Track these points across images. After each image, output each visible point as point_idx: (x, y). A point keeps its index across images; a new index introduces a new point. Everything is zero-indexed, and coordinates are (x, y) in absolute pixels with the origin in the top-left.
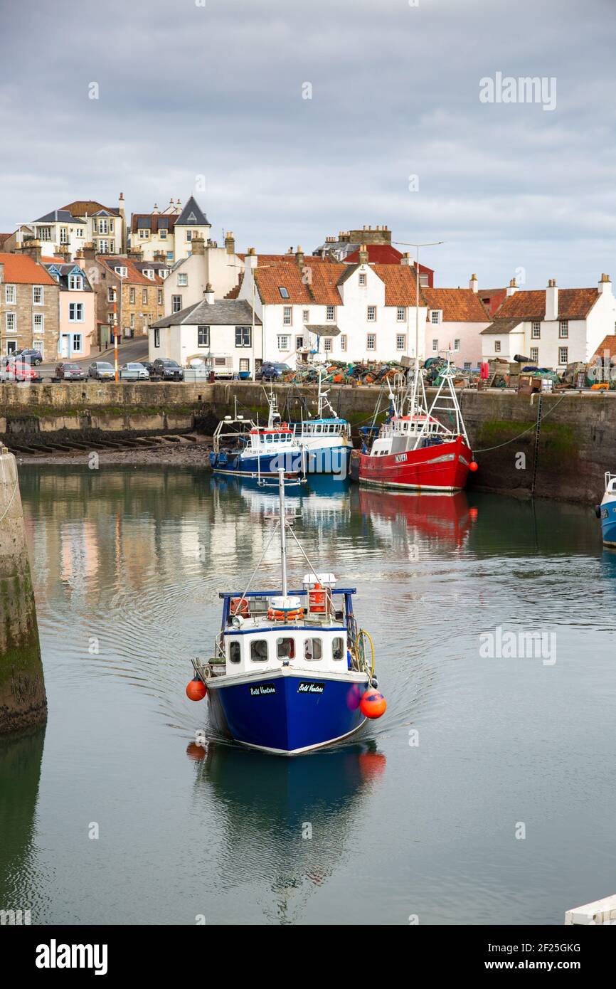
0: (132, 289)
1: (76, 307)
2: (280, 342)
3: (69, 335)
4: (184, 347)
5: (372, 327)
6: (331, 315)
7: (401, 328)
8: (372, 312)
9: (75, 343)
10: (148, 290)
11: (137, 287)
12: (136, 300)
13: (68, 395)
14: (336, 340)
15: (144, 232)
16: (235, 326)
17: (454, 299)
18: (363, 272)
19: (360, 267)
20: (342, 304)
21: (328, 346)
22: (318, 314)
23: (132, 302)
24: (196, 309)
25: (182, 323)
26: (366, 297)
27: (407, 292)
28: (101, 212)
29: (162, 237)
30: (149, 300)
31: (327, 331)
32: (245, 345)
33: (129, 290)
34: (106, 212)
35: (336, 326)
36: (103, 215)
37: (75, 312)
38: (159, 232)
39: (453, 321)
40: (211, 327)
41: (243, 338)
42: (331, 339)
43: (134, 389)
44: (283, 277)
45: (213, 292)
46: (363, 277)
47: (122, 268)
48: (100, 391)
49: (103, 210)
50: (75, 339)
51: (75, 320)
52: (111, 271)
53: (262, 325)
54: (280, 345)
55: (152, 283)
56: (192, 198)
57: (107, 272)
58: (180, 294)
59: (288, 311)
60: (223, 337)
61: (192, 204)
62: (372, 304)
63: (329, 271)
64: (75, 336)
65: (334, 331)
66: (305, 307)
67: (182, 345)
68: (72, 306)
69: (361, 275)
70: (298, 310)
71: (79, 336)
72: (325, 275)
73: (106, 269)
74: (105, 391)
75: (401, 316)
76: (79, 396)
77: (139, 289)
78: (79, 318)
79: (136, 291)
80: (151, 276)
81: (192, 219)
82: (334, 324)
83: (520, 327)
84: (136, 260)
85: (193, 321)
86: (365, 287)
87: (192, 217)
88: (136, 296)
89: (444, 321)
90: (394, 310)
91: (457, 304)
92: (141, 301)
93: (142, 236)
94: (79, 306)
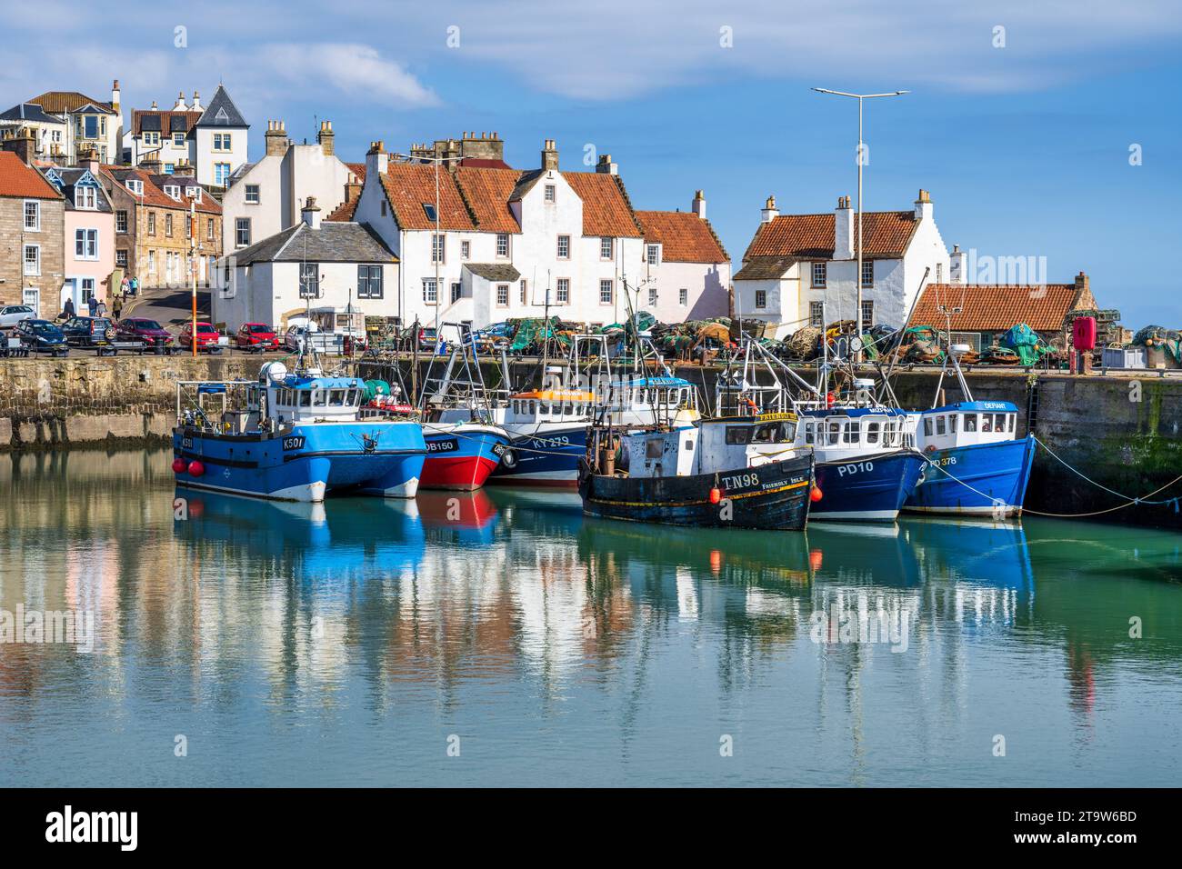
0: (151, 213)
1: (86, 235)
2: (427, 291)
3: (75, 280)
4: (279, 298)
5: (564, 268)
6: (504, 249)
7: (607, 270)
8: (564, 245)
9: (84, 292)
10: (174, 216)
11: (158, 210)
12: (157, 230)
13: (116, 377)
14: (514, 288)
15: (152, 136)
16: (357, 264)
17: (674, 227)
18: (550, 182)
19: (546, 175)
20: (519, 231)
21: (503, 298)
22: (484, 247)
23: (152, 232)
24: (293, 237)
25: (275, 258)
26: (555, 221)
27: (612, 215)
28: (87, 106)
29: (177, 143)
30: (174, 230)
31: (499, 273)
32: (373, 295)
33: (147, 215)
34: (94, 106)
35: (511, 266)
36: (90, 110)
37: (86, 241)
38: (174, 137)
39: (678, 260)
40: (321, 265)
41: (370, 284)
42: (506, 288)
43: (226, 368)
44: (427, 188)
45: (319, 210)
46: (550, 190)
47: (136, 182)
48: (169, 370)
49: (90, 104)
50: (84, 287)
51: (86, 256)
52: (120, 185)
53: (399, 263)
54: (427, 296)
55: (178, 207)
56: (221, 88)
57: (114, 187)
58: (248, 216)
59: (440, 243)
60: (339, 282)
61: (221, 99)
62: (564, 233)
63: (495, 181)
64: (84, 281)
65: (509, 273)
66: (465, 236)
67: (275, 295)
68: (80, 234)
69: (547, 187)
70: (453, 240)
71: (89, 281)
72: (490, 187)
73: (112, 183)
74: (178, 370)
75: (607, 252)
76: (133, 379)
77: (161, 214)
78: (92, 252)
79: (157, 217)
80: (176, 195)
81: (223, 117)
82: (508, 262)
83: (793, 271)
84: (152, 172)
85: (292, 255)
86: (553, 206)
87: (221, 116)
88: (157, 223)
89: (664, 261)
90: (597, 242)
91: (679, 234)
92: (164, 231)
93: (148, 142)
94: (92, 234)
